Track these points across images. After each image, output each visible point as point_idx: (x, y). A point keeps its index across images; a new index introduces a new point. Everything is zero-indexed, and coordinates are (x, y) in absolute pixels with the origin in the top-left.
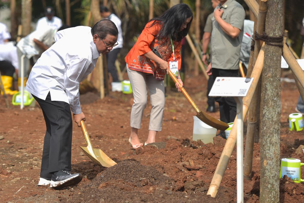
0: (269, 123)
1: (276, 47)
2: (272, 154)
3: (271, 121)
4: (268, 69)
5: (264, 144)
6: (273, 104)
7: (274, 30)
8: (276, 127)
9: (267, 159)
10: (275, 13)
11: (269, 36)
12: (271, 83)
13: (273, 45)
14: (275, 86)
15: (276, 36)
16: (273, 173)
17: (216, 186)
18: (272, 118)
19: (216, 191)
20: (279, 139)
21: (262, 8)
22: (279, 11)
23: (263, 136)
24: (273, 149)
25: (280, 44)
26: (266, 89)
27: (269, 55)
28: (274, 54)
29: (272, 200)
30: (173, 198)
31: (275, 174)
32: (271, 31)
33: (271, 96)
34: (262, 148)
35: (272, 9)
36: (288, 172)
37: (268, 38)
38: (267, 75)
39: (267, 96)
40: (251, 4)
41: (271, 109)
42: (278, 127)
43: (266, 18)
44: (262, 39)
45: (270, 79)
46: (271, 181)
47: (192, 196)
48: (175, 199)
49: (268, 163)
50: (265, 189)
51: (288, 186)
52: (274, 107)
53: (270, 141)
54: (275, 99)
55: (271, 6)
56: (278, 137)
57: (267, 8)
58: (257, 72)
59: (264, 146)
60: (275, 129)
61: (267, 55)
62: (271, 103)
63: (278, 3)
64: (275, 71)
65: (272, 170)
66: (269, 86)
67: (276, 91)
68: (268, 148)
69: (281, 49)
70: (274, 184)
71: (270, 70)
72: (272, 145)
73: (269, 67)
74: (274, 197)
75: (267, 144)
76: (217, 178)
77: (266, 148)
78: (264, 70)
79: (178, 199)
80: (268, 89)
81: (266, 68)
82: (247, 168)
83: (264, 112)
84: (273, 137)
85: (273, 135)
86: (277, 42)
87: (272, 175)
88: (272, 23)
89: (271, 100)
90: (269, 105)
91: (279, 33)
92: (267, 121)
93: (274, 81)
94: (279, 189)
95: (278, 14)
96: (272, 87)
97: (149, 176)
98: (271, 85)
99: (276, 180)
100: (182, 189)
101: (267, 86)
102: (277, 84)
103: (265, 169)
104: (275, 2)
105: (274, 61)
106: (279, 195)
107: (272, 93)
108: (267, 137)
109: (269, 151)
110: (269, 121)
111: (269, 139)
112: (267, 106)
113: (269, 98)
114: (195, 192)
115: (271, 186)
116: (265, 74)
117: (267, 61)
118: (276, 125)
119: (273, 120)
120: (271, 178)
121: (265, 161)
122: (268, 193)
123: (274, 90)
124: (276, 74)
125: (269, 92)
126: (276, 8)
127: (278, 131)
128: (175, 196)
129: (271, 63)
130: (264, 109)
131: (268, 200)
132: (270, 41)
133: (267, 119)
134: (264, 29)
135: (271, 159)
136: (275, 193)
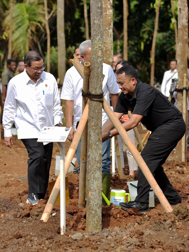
0: (93, 162)
1: (97, 102)
2: (95, 187)
3: (94, 161)
4: (91, 119)
5: (89, 179)
6: (96, 147)
7: (96, 89)
8: (99, 165)
9: (91, 191)
10: (96, 75)
11: (92, 93)
12: (93, 131)
13: (95, 101)
14: (97, 133)
15: (98, 93)
16: (96, 202)
17: (47, 213)
18: (95, 158)
19: (47, 217)
20: (101, 175)
21: (86, 71)
22: (99, 74)
23: (88, 172)
24: (96, 183)
25: (101, 100)
26: (90, 135)
27: (92, 109)
28: (96, 108)
29: (96, 223)
30: (13, 223)
31: (98, 203)
32: (93, 89)
33: (94, 141)
34: (88, 182)
35: (93, 72)
36: (116, 201)
37: (91, 95)
38: (90, 124)
39: (91, 141)
40: (78, 68)
41: (94, 151)
42: (100, 165)
43: (90, 79)
44: (87, 96)
45: (93, 127)
46: (94, 208)
47: (29, 221)
48: (14, 224)
49: (92, 194)
50: (90, 214)
51: (113, 211)
52: (96, 150)
53: (94, 176)
54: (97, 143)
55: (93, 70)
56: (100, 174)
57: (90, 71)
58: (83, 122)
59: (89, 180)
60: (98, 167)
61: (91, 109)
62: (94, 146)
63: (98, 67)
64: (97, 121)
65: (95, 199)
66: (92, 133)
67: (98, 137)
68: (92, 182)
69: (101, 104)
70: (97, 211)
71: (93, 121)
72: (95, 180)
73: (92, 118)
74: (97, 221)
75: (91, 179)
76: (48, 207)
77: (90, 182)
78: (88, 120)
79: (17, 223)
80: (92, 135)
81: (90, 119)
82: (81, 198)
83: (89, 154)
84: (96, 173)
85: (96, 172)
86: (98, 98)
87: (96, 204)
88: (94, 83)
89: (94, 144)
90: (93, 148)
91: (99, 91)
92: (91, 161)
93: (96, 129)
94: (101, 215)
95: (98, 76)
96: (95, 133)
97: (2, 205)
98: (94, 132)
99: (98, 207)
100: (28, 215)
101: (91, 133)
102: (99, 131)
103: (90, 199)
104: (96, 67)
105: (96, 113)
106: (101, 219)
107: (95, 138)
108: (91, 174)
109: (93, 184)
110: (93, 161)
111: (93, 175)
112: (91, 149)
113: (92, 142)
114: (39, 218)
115: (95, 212)
116: (89, 123)
117: (90, 113)
118: (98, 164)
119: (95, 160)
120: (95, 205)
121: (90, 192)
122: (92, 218)
123: (96, 136)
124: (98, 123)
125: (92, 138)
126: (97, 71)
127: (100, 168)
128: (15, 221)
129: (94, 115)
130: (89, 151)
131: (92, 223)
132: (93, 98)
133: (91, 159)
134: (88, 88)
135: (95, 191)
136: (97, 218)
